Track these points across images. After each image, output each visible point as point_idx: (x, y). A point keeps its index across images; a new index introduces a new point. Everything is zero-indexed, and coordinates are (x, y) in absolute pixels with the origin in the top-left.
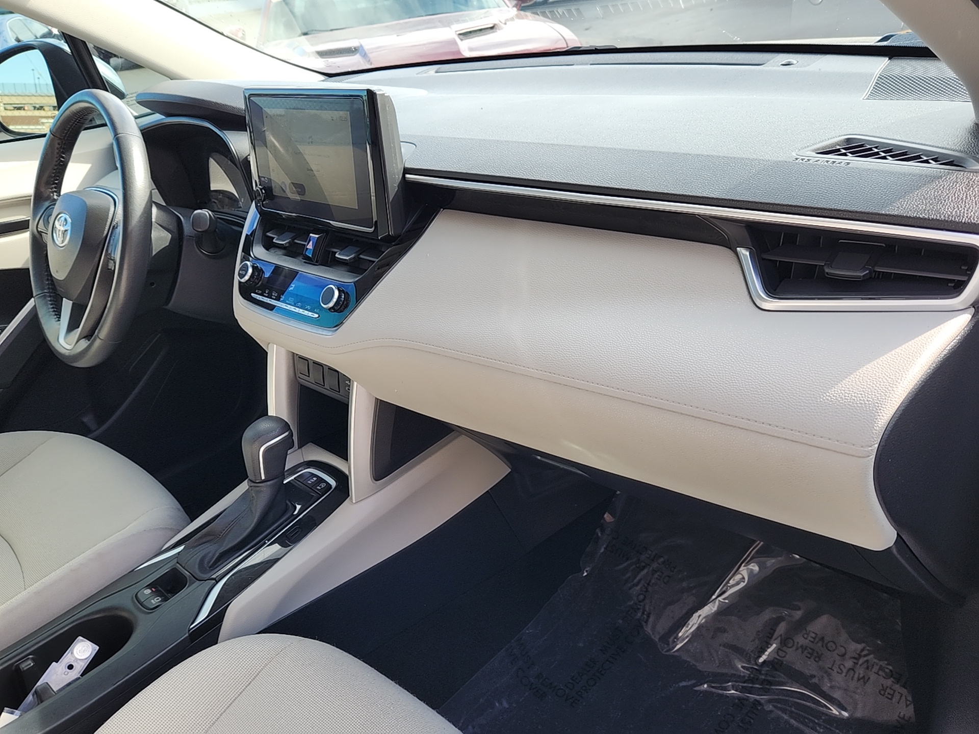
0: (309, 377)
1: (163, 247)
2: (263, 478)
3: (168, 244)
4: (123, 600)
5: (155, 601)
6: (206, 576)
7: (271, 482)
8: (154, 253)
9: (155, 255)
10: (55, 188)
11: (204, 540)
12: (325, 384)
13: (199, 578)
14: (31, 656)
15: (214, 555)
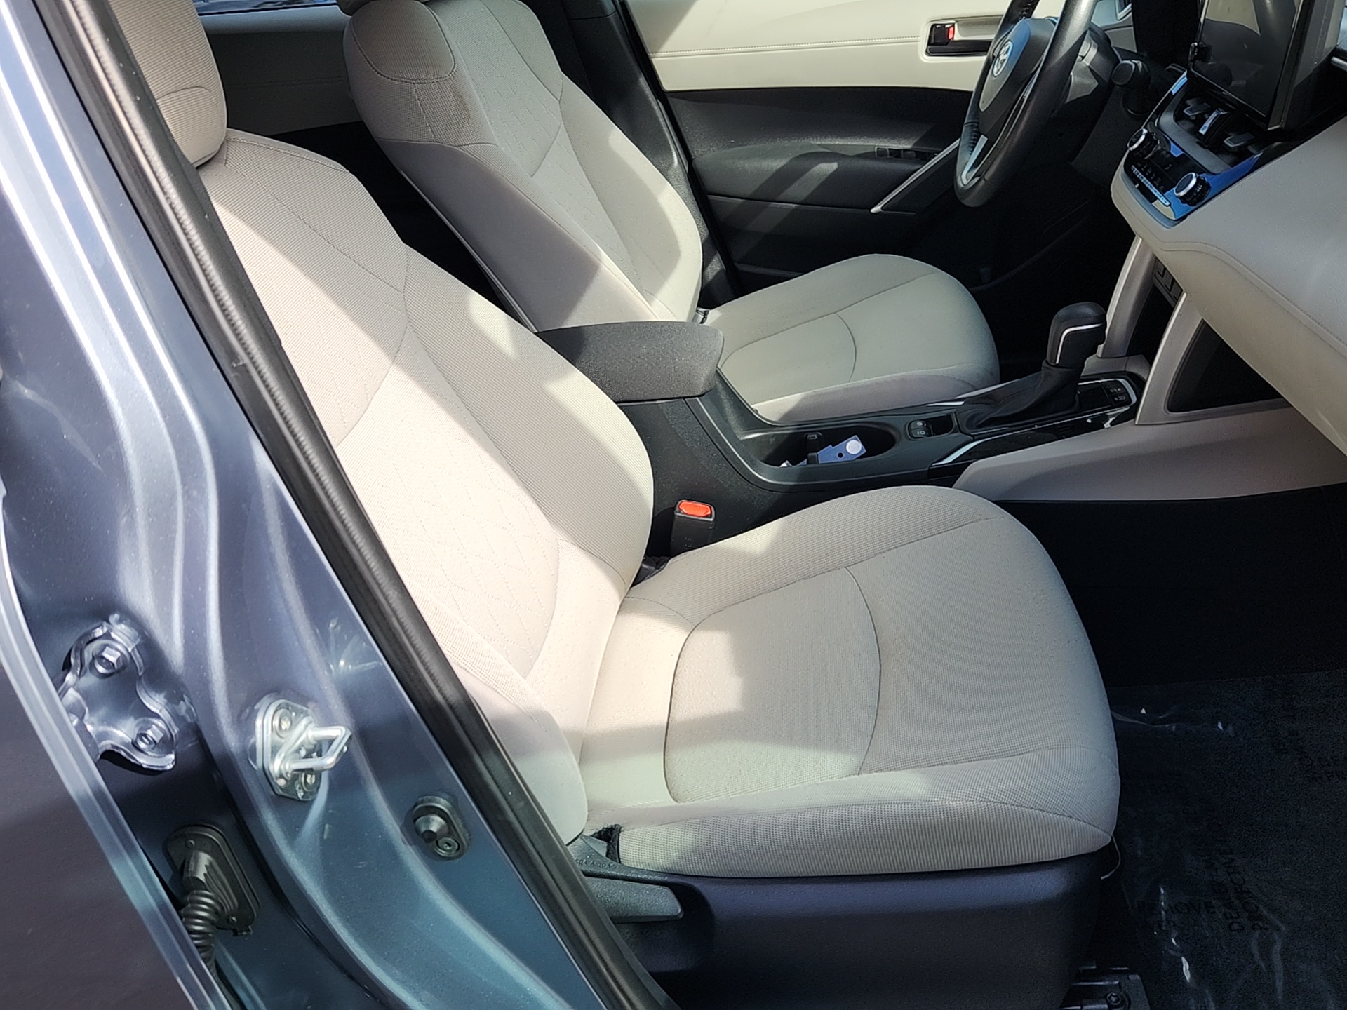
0: (1162, 277)
1: (1083, 95)
2: (1057, 362)
3: (1089, 93)
4: (899, 423)
5: (921, 433)
6: (968, 431)
7: (1065, 370)
8: (1068, 100)
9: (1069, 103)
10: (1027, 11)
11: (983, 401)
12: (1173, 289)
13: (962, 429)
14: (819, 433)
15: (985, 417)
